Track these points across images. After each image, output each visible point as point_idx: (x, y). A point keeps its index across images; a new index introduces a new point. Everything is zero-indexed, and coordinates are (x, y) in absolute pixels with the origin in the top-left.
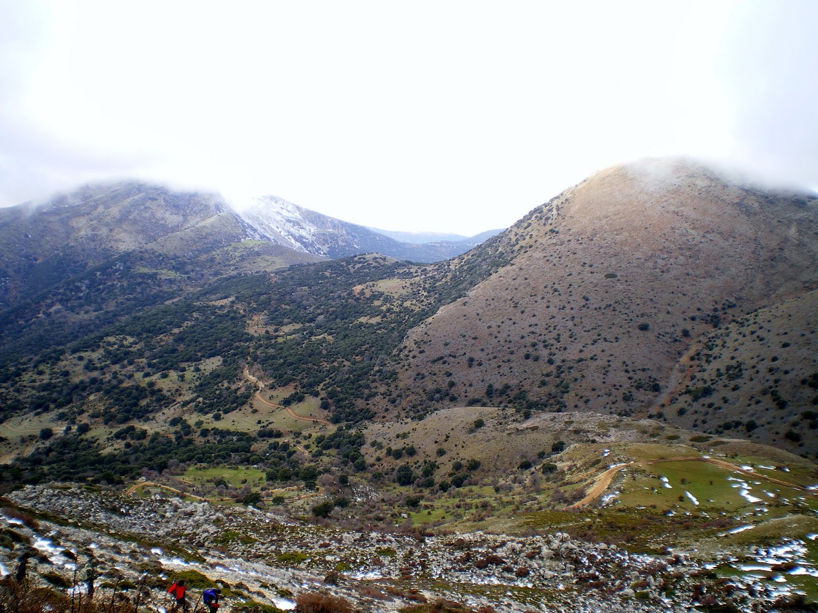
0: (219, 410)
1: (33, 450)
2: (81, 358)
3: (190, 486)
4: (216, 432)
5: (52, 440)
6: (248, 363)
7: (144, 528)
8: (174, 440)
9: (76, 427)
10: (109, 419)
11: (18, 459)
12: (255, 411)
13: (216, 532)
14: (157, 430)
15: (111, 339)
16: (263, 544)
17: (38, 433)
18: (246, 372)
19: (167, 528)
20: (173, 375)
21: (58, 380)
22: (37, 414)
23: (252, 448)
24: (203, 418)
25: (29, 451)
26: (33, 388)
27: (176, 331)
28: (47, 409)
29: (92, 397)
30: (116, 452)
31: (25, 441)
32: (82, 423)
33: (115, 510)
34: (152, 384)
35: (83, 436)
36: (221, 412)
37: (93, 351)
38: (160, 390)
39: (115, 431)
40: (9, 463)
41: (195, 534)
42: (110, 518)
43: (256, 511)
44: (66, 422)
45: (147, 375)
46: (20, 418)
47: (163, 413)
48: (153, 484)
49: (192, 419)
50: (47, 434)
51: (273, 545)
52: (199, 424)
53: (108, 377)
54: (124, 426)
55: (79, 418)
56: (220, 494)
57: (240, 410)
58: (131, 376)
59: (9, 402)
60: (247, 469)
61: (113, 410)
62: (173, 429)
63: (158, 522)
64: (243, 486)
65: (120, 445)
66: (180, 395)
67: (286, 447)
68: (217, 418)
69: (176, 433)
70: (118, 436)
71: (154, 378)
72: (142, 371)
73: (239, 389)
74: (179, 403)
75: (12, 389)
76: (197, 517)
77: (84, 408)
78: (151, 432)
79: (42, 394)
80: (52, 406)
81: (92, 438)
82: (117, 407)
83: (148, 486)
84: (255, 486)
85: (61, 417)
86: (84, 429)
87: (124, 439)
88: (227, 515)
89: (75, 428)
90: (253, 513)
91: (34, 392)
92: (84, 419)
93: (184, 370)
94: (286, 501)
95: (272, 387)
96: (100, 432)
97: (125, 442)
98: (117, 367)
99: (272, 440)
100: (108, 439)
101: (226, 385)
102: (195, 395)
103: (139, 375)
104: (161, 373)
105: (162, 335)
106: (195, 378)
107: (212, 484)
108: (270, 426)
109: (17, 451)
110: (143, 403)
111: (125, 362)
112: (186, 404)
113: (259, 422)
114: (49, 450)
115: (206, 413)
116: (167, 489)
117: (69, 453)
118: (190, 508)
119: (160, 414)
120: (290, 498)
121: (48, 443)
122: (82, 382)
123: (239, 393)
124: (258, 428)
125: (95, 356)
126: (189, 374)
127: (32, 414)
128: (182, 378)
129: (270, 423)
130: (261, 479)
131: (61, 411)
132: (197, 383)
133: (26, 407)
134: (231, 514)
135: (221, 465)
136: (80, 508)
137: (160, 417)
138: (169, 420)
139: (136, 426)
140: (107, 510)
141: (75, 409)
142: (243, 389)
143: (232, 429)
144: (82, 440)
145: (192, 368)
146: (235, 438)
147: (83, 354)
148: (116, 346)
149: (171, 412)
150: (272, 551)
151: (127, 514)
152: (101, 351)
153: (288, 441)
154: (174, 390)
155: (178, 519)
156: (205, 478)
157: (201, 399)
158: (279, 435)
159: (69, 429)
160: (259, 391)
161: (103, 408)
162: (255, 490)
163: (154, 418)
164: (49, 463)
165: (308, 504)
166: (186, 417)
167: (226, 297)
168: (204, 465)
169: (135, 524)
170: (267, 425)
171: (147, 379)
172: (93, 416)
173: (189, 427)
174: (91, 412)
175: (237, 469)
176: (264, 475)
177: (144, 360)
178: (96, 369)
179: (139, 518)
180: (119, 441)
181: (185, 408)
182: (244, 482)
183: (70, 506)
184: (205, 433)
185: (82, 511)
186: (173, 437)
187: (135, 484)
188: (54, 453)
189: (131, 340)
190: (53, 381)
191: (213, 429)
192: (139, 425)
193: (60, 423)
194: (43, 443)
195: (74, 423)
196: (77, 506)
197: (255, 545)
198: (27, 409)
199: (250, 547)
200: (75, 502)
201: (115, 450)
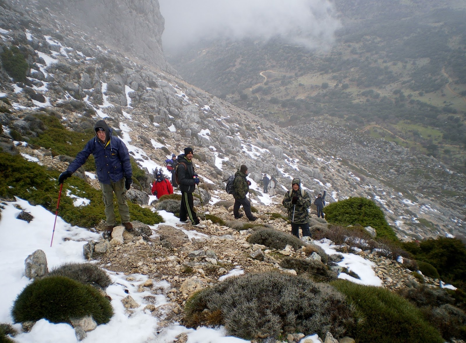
0: (423, 90)
1: (317, 94)
2: (349, 46)
3: (399, 132)
4: (419, 103)
5: (327, 90)
6: (445, 65)
7: (375, 156)
8: (394, 103)
9: (342, 85)
10: (360, 83)
11: (308, 97)
12: (443, 95)
13: (412, 168)
14: (386, 95)
15: (368, 37)
16: (436, 181)
17: (321, 85)
18: (443, 71)
19: (387, 158)
20: (400, 64)
21: (335, 57)
22: (321, 74)
23: (438, 117)
24: (413, 93)
25: (314, 94)
26: (321, 59)
27: (406, 38)
28: (327, 72)
29: (352, 70)
30: (361, 103)
31: (313, 88)
32: (345, 83)
33: (361, 143)
34: (386, 68)
35: (344, 91)
36: (424, 92)
37: (357, 43)
38: (391, 72)
39: (362, 91)
40: (303, 98)
41: (401, 166)
42: (359, 147)
43: (435, 159)
44: (337, 81)
45: (385, 62)
46: (312, 75)
47: (391, 86)
48: (379, 127)
49: (406, 93)
50: (325, 86)
51: (441, 183)
52: (410, 96)
53: (363, 59)
54: (368, 89)
55: (344, 80)
56: (415, 140)
57: (435, 92)
58: (376, 61)
59: (307, 65)
60: (433, 129)
61: (363, 79)
62: (395, 96)
63: (382, 153)
64: (429, 138)
65: (363, 99)
66: (402, 77)
67: (457, 120)
68: (421, 95)
69: (396, 99)
70: (363, 94)
71: (389, 64)
72: (383, 59)
73: (437, 80)
74: (401, 81)
75: (310, 58)
76: (403, 156)
77: (348, 75)
78: (382, 95)
79: (325, 63)
80: (330, 71)
81: (349, 92)
82: (365, 78)
83: (377, 127)
84: (436, 140)
85: (334, 78)
86: (345, 87)
87: (366, 96)
88: (419, 158)
89: (340, 85)
90: (432, 160)
91: (321, 61)
92: (346, 81)
93: (406, 62)
94: (451, 153)
95: (457, 83)
96: (353, 90)
97: (366, 98)
98: (368, 54)
99: (450, 115)
100: (358, 95)
101: (430, 76)
102: (410, 78)
103: (380, 61)
104: (393, 62)
105: (397, 40)
106: (412, 68)
107: (411, 134)
108: (451, 106)
109: (308, 93)
110: (381, 78)
111: (374, 52)
112: (404, 83)
113: (445, 102)
114: (325, 95)
115: (415, 91)
116: (386, 131)
117: (335, 99)
118: (400, 150)
119: (389, 86)
120: (454, 151)
121: (325, 91)
122: (348, 60)
123: (436, 82)
124: (443, 105)
125: (357, 46)
126: (409, 66)
127: (319, 73)
128: (404, 67)
129: (451, 104)
130: (439, 136)
131: (334, 74)
132: (413, 72)
133: (316, 69)
134: (421, 158)
135: (419, 124)
136: (345, 138)
137: (388, 88)
138: (394, 90)
139: (374, 90)
140: (357, 142)
141: (342, 75)
142: (439, 80)
143: (429, 103)
144: (343, 93)
145: (412, 62)
146: (429, 108)
147: (351, 44)
148: (370, 42)
149: (395, 86)
150: (440, 186)
151: (367, 146)
152: (361, 44)
153: (460, 117)
154: (399, 74)
155: (393, 154)
156: (408, 129)
157: (413, 82)
158: (455, 112)
159: (337, 85)
160: (448, 84)
161: (358, 77)
162: (435, 142)
163: (385, 88)
164: (324, 103)
165: (463, 158)
166: (403, 91)
167: (438, 22)
168: (409, 121)
169: (371, 152)
170: (449, 105)
171: (385, 65)
172: (351, 80)
173: (404, 96)
174: (351, 78)
175: (426, 127)
176: (441, 135)
177: (385, 53)
178: (356, 53)
179: (373, 149)
180: (363, 97)
181: (403, 85)
182: (429, 136)
183: (340, 136)
184: (412, 102)
185: (345, 140)
186: (393, 100)
187: (370, 125)
188: (327, 97)
189: (379, 39)
190: (333, 57)
191: (417, 101)
192: (376, 91)
193: (333, 81)
194: (322, 91)
195: (340, 82)
196: (343, 137)
197: (432, 181)
198: (317, 71)
199: (429, 181)
200: (342, 134)
201: (361, 101)
